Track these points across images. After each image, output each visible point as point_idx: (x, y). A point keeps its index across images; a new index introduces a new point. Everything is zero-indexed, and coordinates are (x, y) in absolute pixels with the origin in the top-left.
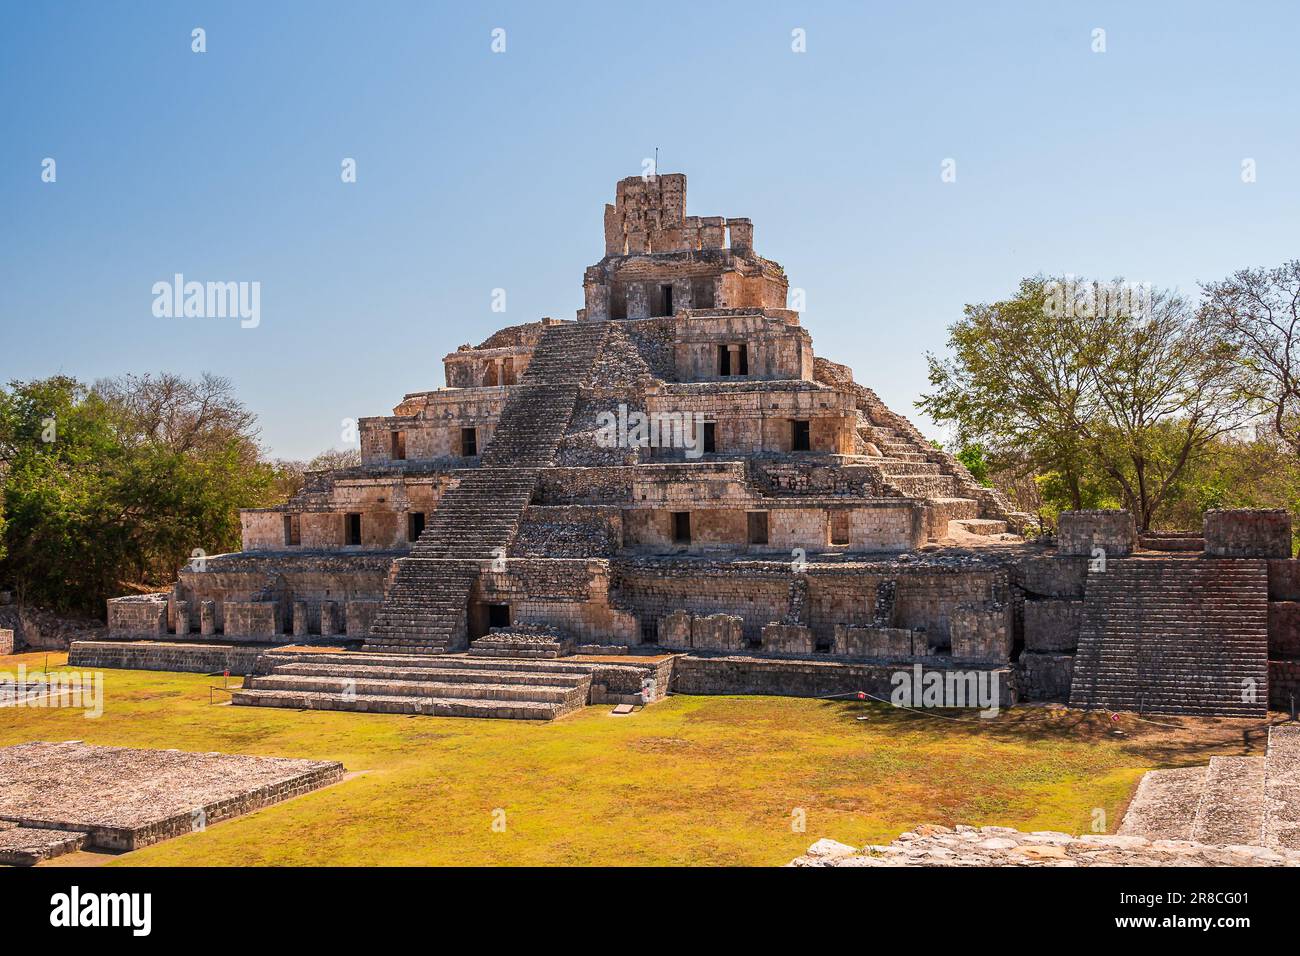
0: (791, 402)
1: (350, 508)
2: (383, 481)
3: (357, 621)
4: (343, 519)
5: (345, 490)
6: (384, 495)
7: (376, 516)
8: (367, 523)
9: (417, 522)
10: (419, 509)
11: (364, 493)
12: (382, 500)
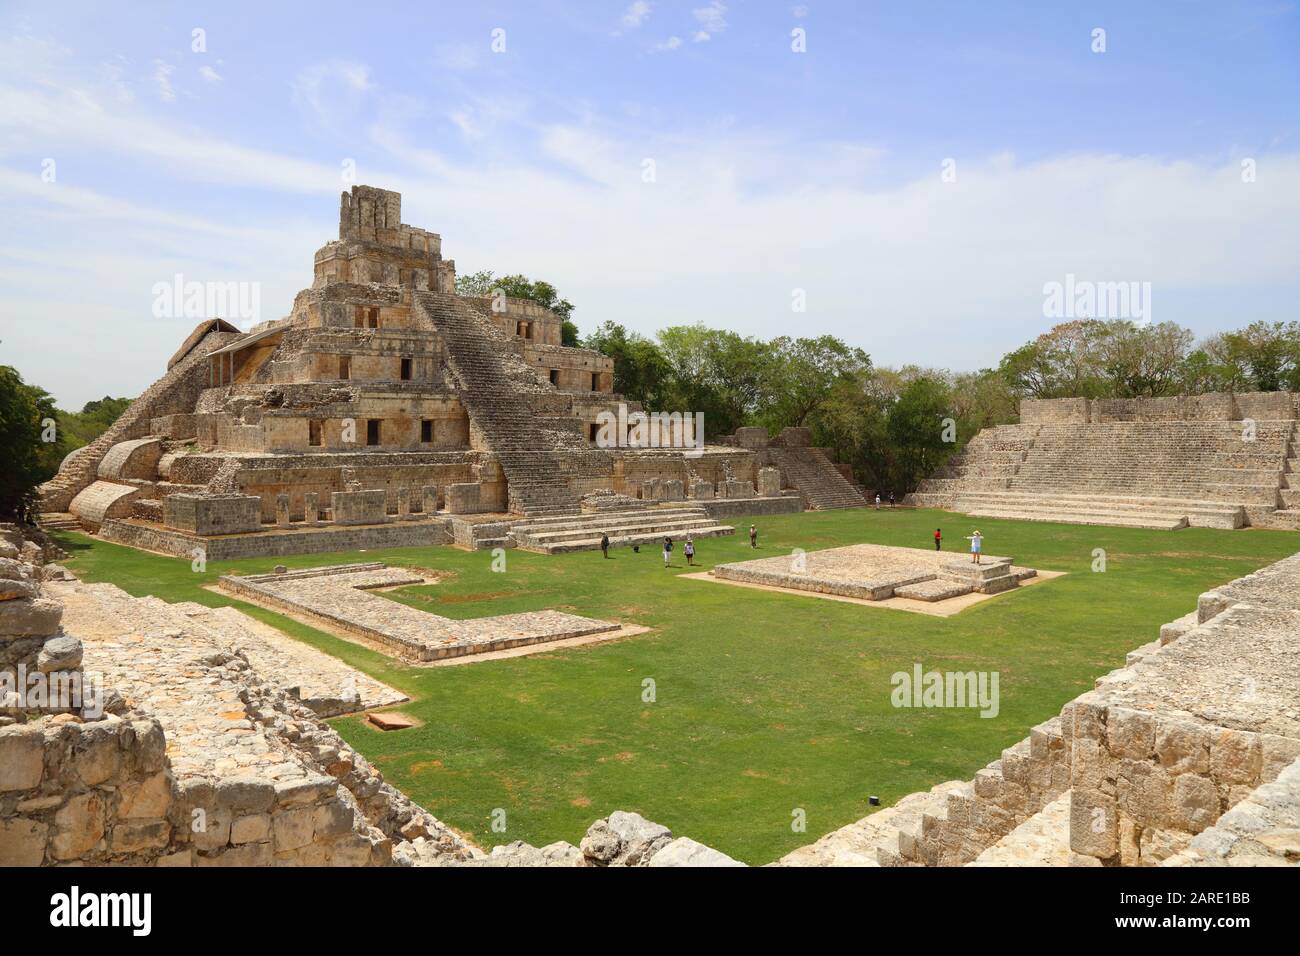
0: (593, 362)
1: (374, 416)
2: (403, 395)
3: (459, 500)
4: (366, 424)
5: (370, 401)
6: (403, 406)
7: (395, 421)
8: (387, 429)
9: (427, 426)
10: (431, 418)
11: (388, 404)
12: (403, 410)
